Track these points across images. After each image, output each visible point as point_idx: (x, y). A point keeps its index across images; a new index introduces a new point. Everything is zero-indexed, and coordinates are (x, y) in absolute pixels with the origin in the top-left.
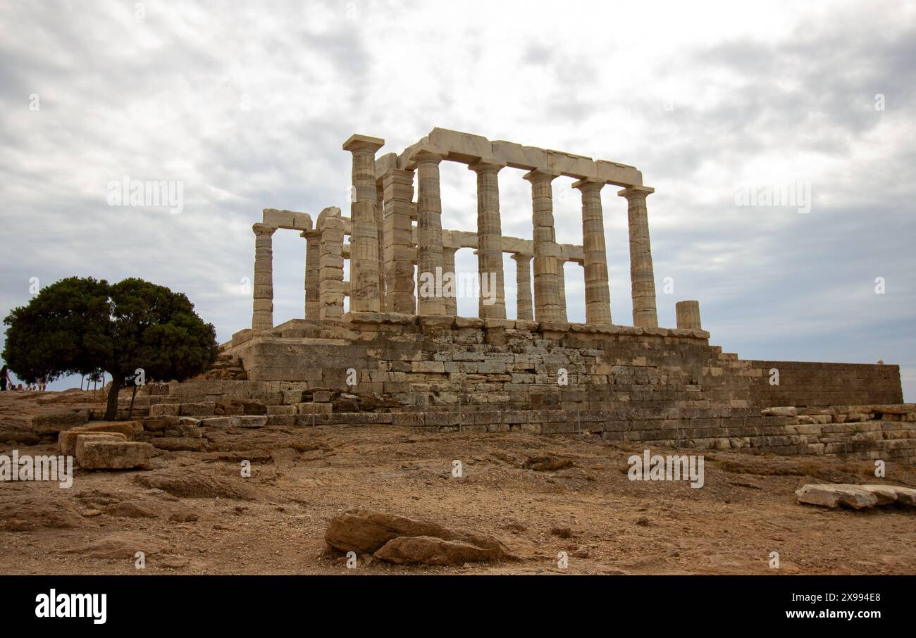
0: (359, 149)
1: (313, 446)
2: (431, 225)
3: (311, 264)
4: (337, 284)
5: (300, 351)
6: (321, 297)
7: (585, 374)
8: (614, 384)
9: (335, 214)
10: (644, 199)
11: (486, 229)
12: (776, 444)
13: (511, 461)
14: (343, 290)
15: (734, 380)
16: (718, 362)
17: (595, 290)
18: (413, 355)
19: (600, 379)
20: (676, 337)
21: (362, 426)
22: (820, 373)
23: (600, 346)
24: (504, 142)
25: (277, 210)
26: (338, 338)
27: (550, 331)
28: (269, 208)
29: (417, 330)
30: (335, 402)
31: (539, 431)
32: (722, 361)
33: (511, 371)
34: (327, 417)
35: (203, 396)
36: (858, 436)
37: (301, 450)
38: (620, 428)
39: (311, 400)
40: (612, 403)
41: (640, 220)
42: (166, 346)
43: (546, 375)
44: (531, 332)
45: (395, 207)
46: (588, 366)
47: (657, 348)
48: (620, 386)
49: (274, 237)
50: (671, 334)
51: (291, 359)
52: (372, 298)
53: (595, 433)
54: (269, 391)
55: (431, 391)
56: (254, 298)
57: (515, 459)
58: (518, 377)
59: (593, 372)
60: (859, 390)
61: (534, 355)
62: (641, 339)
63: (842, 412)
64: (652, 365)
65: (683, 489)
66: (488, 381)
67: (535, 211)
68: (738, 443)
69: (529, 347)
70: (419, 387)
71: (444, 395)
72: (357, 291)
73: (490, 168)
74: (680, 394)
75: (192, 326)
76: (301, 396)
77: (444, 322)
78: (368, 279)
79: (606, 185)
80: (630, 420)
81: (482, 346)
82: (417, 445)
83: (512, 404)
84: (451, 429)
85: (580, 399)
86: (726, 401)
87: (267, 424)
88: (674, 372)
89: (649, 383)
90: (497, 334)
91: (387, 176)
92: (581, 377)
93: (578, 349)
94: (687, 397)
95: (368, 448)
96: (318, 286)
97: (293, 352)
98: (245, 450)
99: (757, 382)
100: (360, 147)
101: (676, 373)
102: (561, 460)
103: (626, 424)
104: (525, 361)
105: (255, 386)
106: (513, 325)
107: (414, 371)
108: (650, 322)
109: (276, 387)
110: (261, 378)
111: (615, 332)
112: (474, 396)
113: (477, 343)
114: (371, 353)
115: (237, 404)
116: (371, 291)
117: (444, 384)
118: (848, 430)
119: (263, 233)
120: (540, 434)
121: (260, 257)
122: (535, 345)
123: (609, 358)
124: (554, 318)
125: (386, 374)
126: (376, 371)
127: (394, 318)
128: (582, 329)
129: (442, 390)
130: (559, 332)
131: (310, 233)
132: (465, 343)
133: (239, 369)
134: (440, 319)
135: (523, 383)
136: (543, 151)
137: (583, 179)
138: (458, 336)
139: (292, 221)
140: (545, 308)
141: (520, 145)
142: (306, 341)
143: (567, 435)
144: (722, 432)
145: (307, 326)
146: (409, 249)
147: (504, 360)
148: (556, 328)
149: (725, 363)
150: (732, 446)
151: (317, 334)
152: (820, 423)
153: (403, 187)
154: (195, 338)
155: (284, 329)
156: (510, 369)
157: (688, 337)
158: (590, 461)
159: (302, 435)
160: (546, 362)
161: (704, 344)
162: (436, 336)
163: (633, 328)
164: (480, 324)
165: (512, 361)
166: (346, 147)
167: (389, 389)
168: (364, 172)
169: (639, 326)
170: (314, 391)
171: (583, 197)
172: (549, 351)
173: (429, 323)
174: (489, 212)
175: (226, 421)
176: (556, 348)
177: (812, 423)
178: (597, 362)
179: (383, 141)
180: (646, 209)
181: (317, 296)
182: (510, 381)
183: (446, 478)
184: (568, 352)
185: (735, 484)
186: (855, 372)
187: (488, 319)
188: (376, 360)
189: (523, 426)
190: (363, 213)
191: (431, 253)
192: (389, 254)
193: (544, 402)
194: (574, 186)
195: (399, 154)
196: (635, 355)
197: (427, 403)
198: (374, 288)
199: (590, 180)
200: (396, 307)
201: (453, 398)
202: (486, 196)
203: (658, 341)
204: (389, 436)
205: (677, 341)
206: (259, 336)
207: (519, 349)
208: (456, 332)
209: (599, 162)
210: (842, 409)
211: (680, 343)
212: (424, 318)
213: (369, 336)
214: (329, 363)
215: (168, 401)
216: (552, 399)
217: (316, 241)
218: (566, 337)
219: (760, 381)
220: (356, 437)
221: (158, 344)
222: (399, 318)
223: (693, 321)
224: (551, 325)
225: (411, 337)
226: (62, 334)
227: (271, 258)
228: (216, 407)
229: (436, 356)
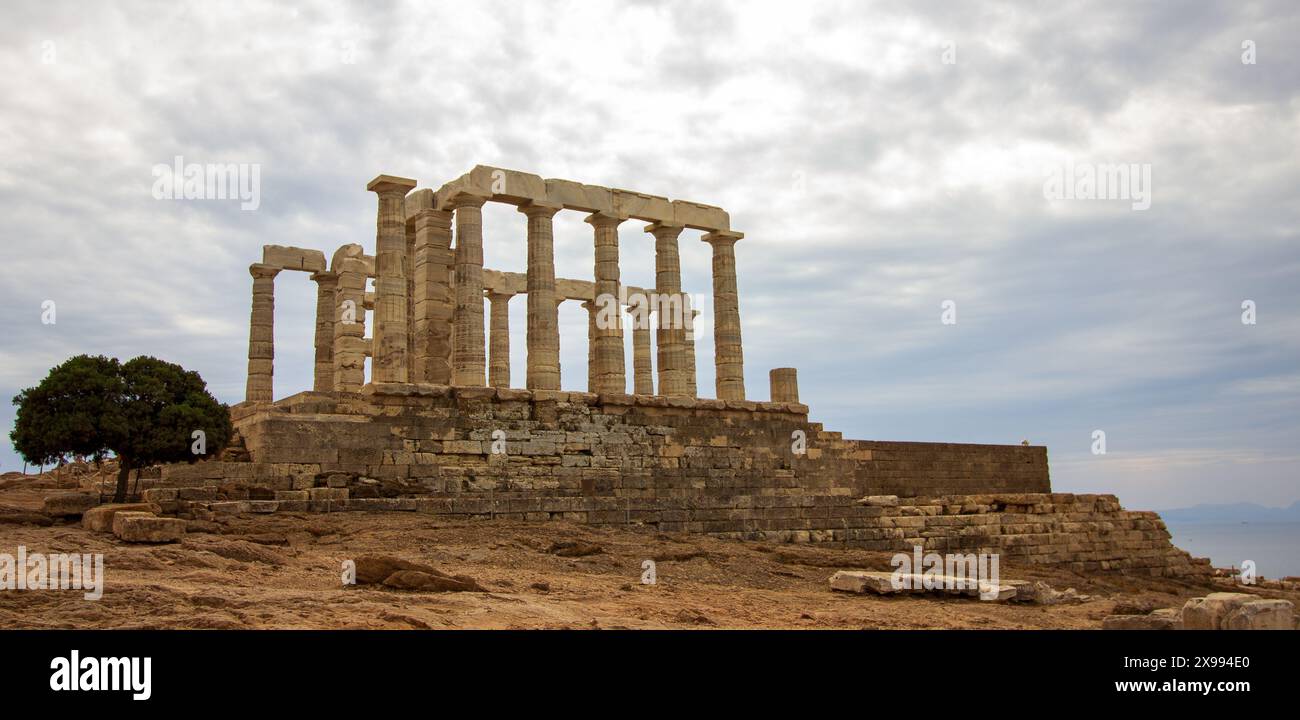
0: (386, 191)
1: (330, 531)
2: (470, 280)
3: (323, 315)
4: (357, 342)
5: (313, 429)
6: (335, 357)
7: (652, 456)
8: (687, 469)
9: (355, 253)
10: (732, 246)
11: (537, 284)
12: (865, 538)
13: (536, 546)
14: (363, 350)
15: (836, 464)
16: (817, 443)
17: (669, 356)
18: (444, 434)
19: (670, 462)
20: (766, 411)
21: (383, 513)
22: (945, 457)
23: (671, 422)
24: (561, 180)
25: (282, 247)
26: (357, 414)
27: (612, 405)
28: (271, 244)
29: (451, 404)
30: (352, 488)
31: (584, 520)
32: (822, 441)
33: (562, 452)
34: (343, 503)
35: (202, 480)
36: (968, 530)
37: (317, 534)
38: (680, 519)
39: (325, 484)
40: (684, 491)
41: (726, 271)
42: (183, 427)
43: (603, 457)
44: (589, 406)
45: (429, 256)
46: (655, 447)
47: (741, 424)
48: (695, 470)
49: (277, 280)
50: (760, 408)
51: (302, 438)
52: (398, 366)
53: (650, 523)
54: (277, 474)
55: (465, 475)
56: (250, 358)
57: (539, 544)
58: (570, 460)
59: (661, 453)
60: (995, 476)
61: (591, 433)
62: (723, 413)
63: (956, 502)
64: (734, 445)
65: (715, 576)
66: (534, 464)
67: (598, 261)
68: (819, 536)
69: (585, 424)
70: (452, 471)
71: (481, 480)
72: (381, 358)
73: (543, 212)
74: (768, 481)
75: (207, 406)
76: (313, 480)
77: (483, 394)
78: (394, 344)
79: (685, 229)
80: (692, 509)
81: (527, 423)
82: (441, 531)
83: (561, 491)
84: (482, 517)
85: (644, 486)
86: (826, 488)
87: (278, 510)
88: (763, 454)
89: (730, 466)
90: (547, 409)
91: (420, 217)
92: (647, 460)
93: (644, 426)
94: (777, 484)
95: (388, 533)
96: (332, 343)
97: (305, 430)
98: (260, 533)
99: (864, 466)
100: (388, 189)
101: (764, 455)
102: (590, 546)
103: (687, 513)
104: (578, 440)
105: (260, 469)
106: (567, 397)
107: (445, 451)
108: (734, 394)
109: (284, 470)
110: (268, 460)
111: (691, 406)
112: (517, 481)
113: (522, 419)
114: (396, 431)
115: (242, 489)
116: (397, 358)
117: (481, 468)
118: (959, 523)
119: (263, 276)
120: (585, 524)
121: (259, 306)
122: (592, 421)
123: (681, 437)
124: (616, 389)
125: (412, 455)
126: (400, 451)
127: (424, 389)
128: (650, 402)
129: (478, 474)
130: (622, 405)
131: (324, 276)
132: (508, 419)
133: (241, 449)
134: (479, 390)
135: (576, 466)
136: (608, 191)
137: (657, 222)
138: (499, 410)
139: (299, 260)
140: (607, 377)
141: (580, 184)
142: (319, 417)
143: (615, 525)
144: (802, 523)
145: (320, 399)
146: (445, 305)
147: (553, 439)
148: (619, 402)
149: (825, 443)
150: (812, 540)
151: (333, 409)
152: (927, 514)
153: (439, 230)
154: (211, 419)
155: (293, 402)
156: (561, 449)
157: (782, 411)
158: (623, 548)
159: (318, 521)
160: (604, 441)
161: (802, 420)
162: (472, 412)
163: (713, 401)
164: (527, 396)
165: (563, 441)
166: (372, 187)
167: (415, 472)
168: (391, 218)
169: (722, 398)
170: (328, 474)
171: (657, 243)
172: (609, 429)
173: (466, 395)
174: (541, 264)
175: (234, 506)
176: (618, 425)
177: (917, 514)
178: (667, 442)
179: (415, 182)
180: (733, 258)
181: (331, 355)
182: (561, 465)
183: (463, 560)
184: (631, 429)
185: (778, 574)
186: (989, 455)
187: (536, 391)
188: (401, 439)
189: (566, 515)
190: (390, 267)
191: (469, 313)
192: (420, 311)
193: (596, 488)
194: (647, 230)
195: (435, 190)
196: (714, 433)
197: (459, 490)
198: (400, 355)
199: (664, 224)
200: (429, 376)
201: (492, 484)
202: (538, 244)
203: (745, 416)
204: (410, 522)
205: (768, 416)
206: (265, 411)
207: (572, 427)
208: (498, 405)
209: (676, 203)
210: (958, 499)
211: (772, 419)
212: (460, 389)
213: (394, 411)
214: (345, 443)
215: (162, 485)
216: (605, 485)
217: (330, 286)
218: (631, 412)
219: (868, 465)
220: (375, 524)
221: (173, 425)
222: (429, 389)
223: (788, 392)
224: (613, 398)
225: (443, 412)
226: (80, 415)
227: (273, 308)
228: (218, 492)
229: (472, 435)
